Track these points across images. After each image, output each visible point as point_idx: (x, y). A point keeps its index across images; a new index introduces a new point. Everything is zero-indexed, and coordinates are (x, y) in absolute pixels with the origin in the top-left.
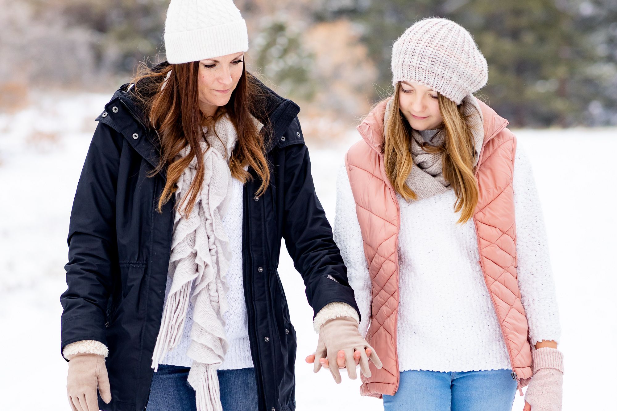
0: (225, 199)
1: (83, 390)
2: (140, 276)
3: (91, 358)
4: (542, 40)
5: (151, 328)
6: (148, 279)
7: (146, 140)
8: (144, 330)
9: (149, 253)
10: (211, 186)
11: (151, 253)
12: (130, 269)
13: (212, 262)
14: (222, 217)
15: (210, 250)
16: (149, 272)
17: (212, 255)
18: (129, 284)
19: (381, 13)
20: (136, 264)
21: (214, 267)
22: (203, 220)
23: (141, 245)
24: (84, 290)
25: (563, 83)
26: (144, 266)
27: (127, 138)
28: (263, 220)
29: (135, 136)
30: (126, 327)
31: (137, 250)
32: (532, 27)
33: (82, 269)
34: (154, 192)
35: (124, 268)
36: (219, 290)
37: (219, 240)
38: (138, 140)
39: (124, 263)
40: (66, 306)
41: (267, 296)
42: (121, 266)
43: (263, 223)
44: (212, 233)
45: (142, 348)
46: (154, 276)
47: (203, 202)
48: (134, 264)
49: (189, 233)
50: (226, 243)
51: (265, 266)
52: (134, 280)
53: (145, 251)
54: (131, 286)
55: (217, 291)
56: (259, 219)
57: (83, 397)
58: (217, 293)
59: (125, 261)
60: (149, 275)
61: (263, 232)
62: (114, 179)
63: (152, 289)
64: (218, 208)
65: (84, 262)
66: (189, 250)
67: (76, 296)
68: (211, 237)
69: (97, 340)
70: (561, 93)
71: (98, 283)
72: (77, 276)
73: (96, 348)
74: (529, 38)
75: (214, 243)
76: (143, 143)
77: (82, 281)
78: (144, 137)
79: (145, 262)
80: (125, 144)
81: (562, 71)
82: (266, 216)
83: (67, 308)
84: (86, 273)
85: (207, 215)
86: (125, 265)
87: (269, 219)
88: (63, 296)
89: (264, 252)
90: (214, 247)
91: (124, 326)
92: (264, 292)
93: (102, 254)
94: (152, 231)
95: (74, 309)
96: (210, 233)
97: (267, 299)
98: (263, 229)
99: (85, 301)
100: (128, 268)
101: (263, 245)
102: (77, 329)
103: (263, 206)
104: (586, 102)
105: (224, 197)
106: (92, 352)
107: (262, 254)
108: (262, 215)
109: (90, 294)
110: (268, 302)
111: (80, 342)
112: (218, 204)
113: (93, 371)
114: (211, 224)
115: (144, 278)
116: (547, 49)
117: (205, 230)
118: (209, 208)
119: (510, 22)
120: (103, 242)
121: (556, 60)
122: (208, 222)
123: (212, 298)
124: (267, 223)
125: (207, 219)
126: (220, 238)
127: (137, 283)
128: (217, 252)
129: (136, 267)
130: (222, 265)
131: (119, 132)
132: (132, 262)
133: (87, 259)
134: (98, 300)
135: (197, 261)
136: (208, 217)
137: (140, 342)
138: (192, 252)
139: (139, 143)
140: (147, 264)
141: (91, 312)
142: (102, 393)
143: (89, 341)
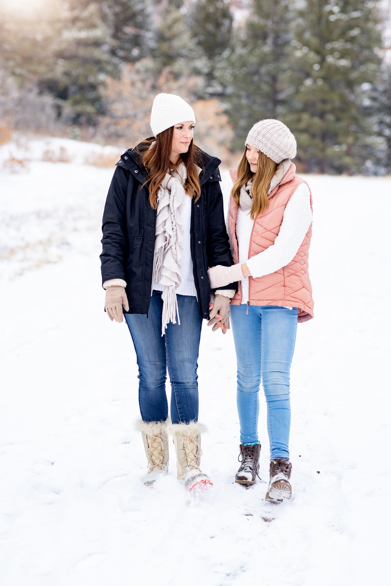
0: (181, 204)
1: (114, 305)
2: (140, 243)
3: (118, 288)
4: (338, 119)
5: (147, 269)
6: (145, 244)
7: (142, 174)
8: (144, 271)
9: (144, 231)
10: (175, 197)
11: (145, 231)
12: (135, 239)
13: (174, 235)
14: (180, 214)
15: (173, 229)
16: (145, 240)
17: (173, 232)
18: (135, 247)
19: (239, 97)
20: (138, 236)
21: (174, 238)
22: (170, 214)
23: (141, 227)
24: (113, 252)
25: (350, 147)
26: (142, 238)
27: (132, 172)
28: (201, 217)
29: (136, 172)
30: (135, 270)
31: (138, 230)
32: (332, 111)
33: (111, 241)
34: (146, 199)
35: (131, 239)
36: (177, 249)
37: (178, 225)
38: (137, 174)
39: (132, 237)
40: (103, 262)
41: (202, 256)
42: (130, 238)
43: (201, 219)
44: (174, 220)
45: (143, 280)
46: (148, 242)
47: (170, 205)
48: (137, 236)
49: (163, 221)
50: (182, 226)
51: (201, 241)
52: (137, 245)
53: (142, 230)
54: (136, 248)
55: (176, 249)
56: (199, 216)
57: (115, 308)
58: (175, 250)
59: (132, 236)
60: (145, 242)
61: (201, 223)
62: (125, 194)
63: (147, 249)
64: (178, 208)
65: (112, 238)
66: (163, 230)
67: (109, 255)
68: (173, 223)
69: (121, 279)
70: (348, 153)
71: (120, 249)
72: (109, 245)
73: (121, 283)
74: (330, 117)
75: (175, 226)
76: (140, 175)
77: (111, 247)
78: (141, 172)
79: (142, 236)
80: (130, 176)
81: (350, 140)
82: (202, 215)
83: (104, 262)
84: (114, 244)
85: (172, 211)
86: (132, 238)
87: (204, 217)
88: (101, 256)
89: (201, 234)
90: (175, 227)
91: (133, 269)
92: (201, 254)
93: (121, 233)
94: (146, 219)
95: (108, 262)
96: (173, 221)
97: (202, 258)
98: (201, 222)
99: (114, 258)
100: (134, 239)
101: (201, 230)
102: (111, 273)
103: (201, 210)
104: (364, 159)
105: (181, 203)
106: (119, 285)
107: (200, 235)
108: (201, 215)
109: (116, 254)
110: (202, 259)
111: (113, 280)
112: (178, 206)
113: (120, 295)
114: (174, 216)
115: (142, 243)
116: (342, 125)
117: (171, 219)
118: (173, 208)
119: (319, 106)
120: (121, 227)
121: (347, 133)
122: (173, 215)
123: (173, 253)
124: (203, 219)
125: (172, 214)
126: (178, 223)
127: (139, 246)
128: (176, 230)
129: (138, 238)
130: (179, 236)
131: (128, 170)
132: (136, 236)
133: (114, 236)
134: (120, 258)
135: (166, 235)
136: (173, 212)
137: (142, 276)
138: (164, 231)
139: (138, 175)
140: (143, 237)
141: (117, 264)
142: (124, 306)
143: (117, 279)
